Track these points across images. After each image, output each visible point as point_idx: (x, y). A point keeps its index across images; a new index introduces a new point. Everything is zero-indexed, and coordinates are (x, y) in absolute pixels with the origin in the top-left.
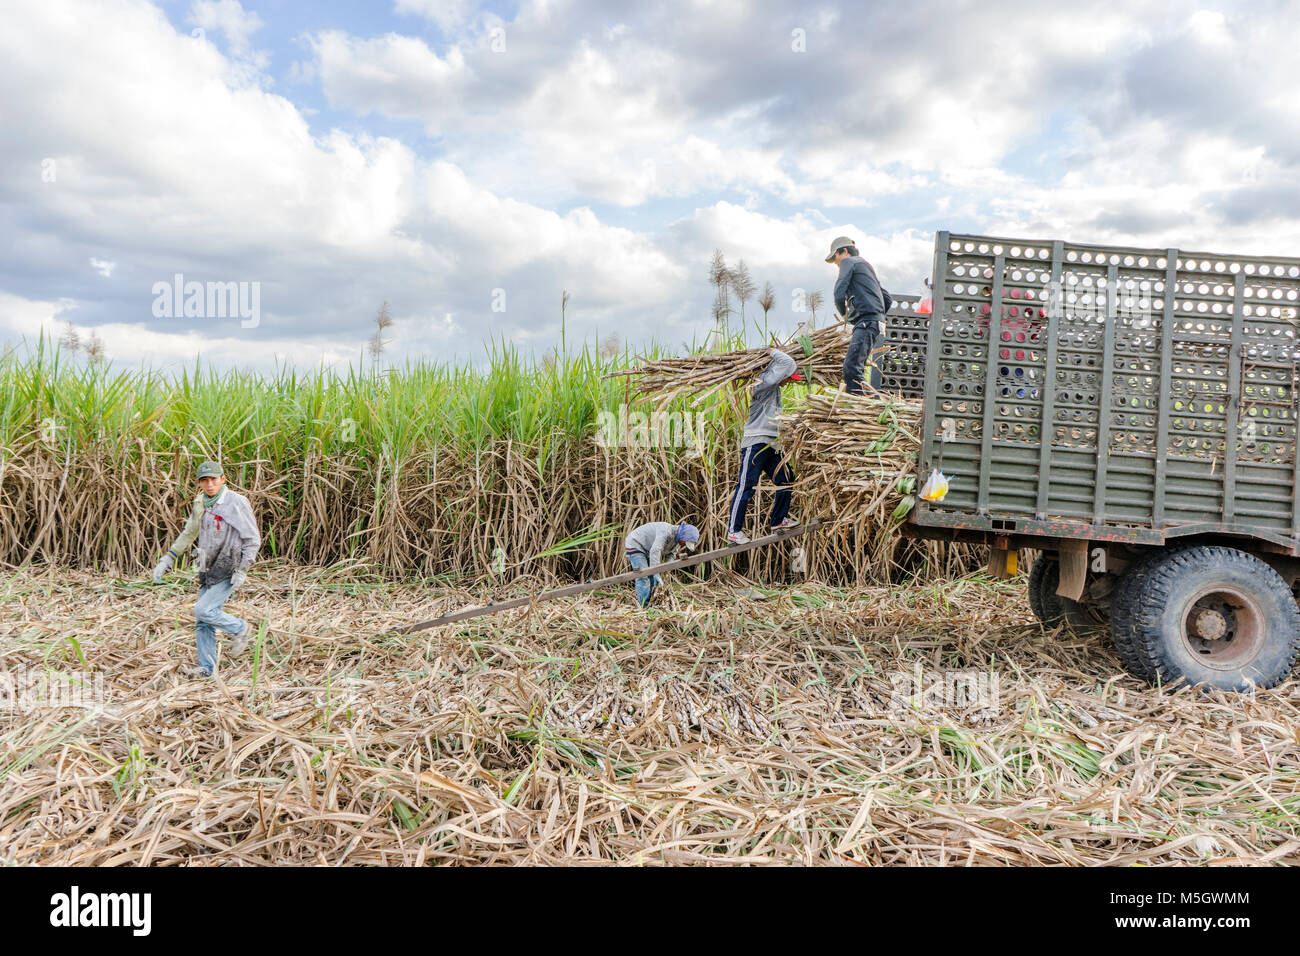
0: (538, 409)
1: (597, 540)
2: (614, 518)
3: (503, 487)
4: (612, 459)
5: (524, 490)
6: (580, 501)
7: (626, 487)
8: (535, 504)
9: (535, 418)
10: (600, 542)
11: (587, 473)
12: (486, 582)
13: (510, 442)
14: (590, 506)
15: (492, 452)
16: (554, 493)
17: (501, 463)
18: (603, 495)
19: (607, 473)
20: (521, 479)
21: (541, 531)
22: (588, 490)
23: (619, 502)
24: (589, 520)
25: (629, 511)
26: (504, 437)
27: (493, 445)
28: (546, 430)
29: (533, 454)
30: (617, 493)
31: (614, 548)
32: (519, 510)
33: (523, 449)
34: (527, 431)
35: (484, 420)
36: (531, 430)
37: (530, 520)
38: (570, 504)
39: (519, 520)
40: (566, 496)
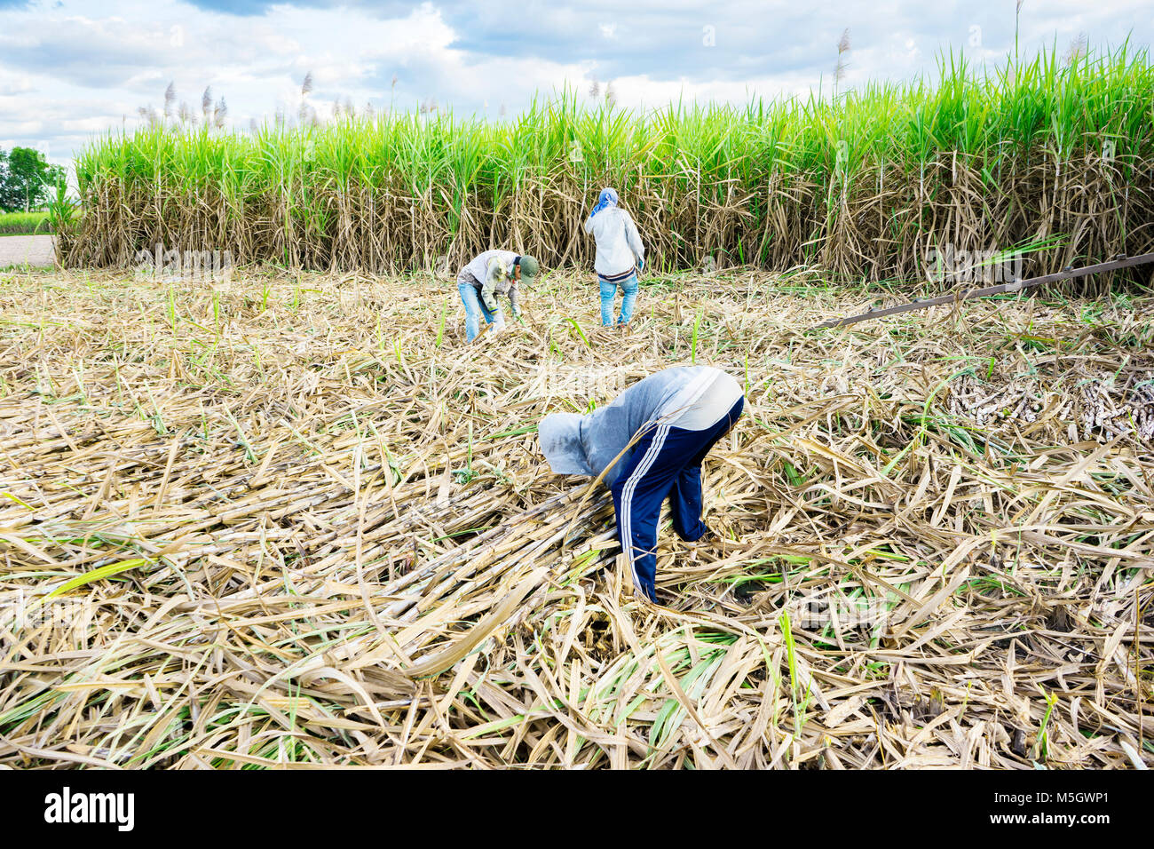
0: (983, 117)
1: (1041, 250)
2: (1061, 228)
3: (948, 198)
4: (1062, 167)
5: (967, 202)
6: (1026, 211)
7: (1077, 194)
8: (979, 214)
9: (980, 128)
10: (1045, 251)
11: (1036, 180)
12: (924, 288)
13: (955, 152)
14: (1037, 216)
15: (937, 164)
16: (999, 203)
17: (946, 175)
18: (1050, 204)
19: (1056, 181)
20: (965, 189)
21: (984, 240)
22: (1035, 200)
23: (1068, 211)
24: (1034, 231)
25: (1079, 219)
26: (949, 149)
27: (938, 156)
28: (994, 138)
29: (978, 165)
30: (1065, 202)
31: (1059, 258)
32: (962, 221)
33: (967, 159)
34: (973, 139)
35: (929, 132)
36: (976, 140)
37: (972, 230)
38: (1015, 214)
39: (961, 230)
40: (1011, 206)
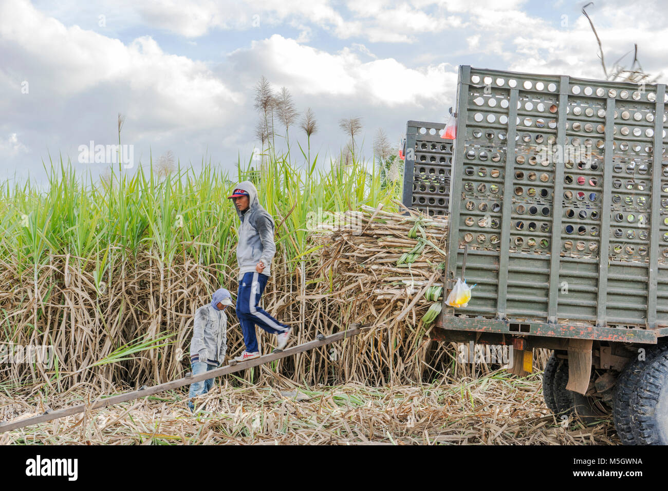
0: (95, 224)
1: (151, 348)
2: (168, 327)
3: (61, 299)
4: (166, 271)
5: (81, 301)
6: (136, 311)
7: (179, 298)
8: (92, 315)
9: (92, 234)
10: (155, 350)
11: (143, 284)
12: (43, 390)
13: (68, 256)
14: (146, 316)
15: (51, 266)
16: (111, 304)
17: (59, 277)
18: (157, 306)
19: (162, 285)
20: (78, 291)
21: (98, 340)
22: (144, 300)
23: (173, 312)
24: (145, 330)
25: (183, 320)
26: (61, 252)
27: (51, 259)
28: (103, 244)
29: (91, 268)
30: (170, 305)
31: (169, 355)
32: (76, 321)
33: (80, 263)
34: (84, 245)
35: (43, 235)
36: (89, 245)
37: (87, 330)
38: (126, 315)
39: (76, 330)
40: (122, 307)
